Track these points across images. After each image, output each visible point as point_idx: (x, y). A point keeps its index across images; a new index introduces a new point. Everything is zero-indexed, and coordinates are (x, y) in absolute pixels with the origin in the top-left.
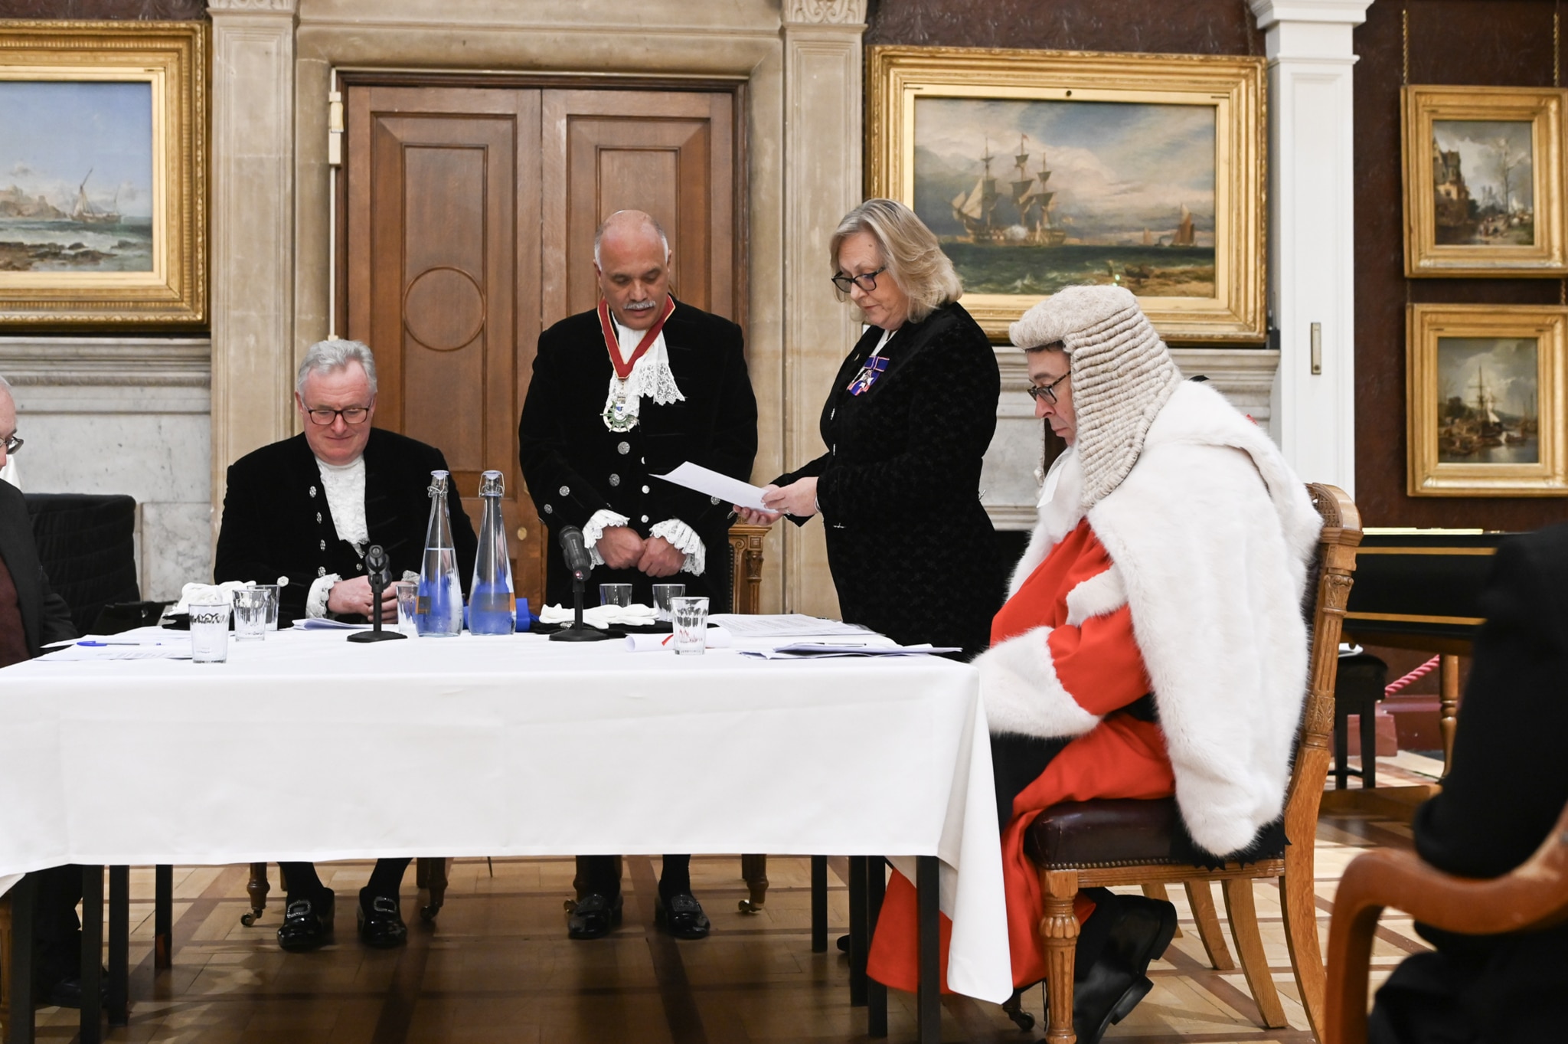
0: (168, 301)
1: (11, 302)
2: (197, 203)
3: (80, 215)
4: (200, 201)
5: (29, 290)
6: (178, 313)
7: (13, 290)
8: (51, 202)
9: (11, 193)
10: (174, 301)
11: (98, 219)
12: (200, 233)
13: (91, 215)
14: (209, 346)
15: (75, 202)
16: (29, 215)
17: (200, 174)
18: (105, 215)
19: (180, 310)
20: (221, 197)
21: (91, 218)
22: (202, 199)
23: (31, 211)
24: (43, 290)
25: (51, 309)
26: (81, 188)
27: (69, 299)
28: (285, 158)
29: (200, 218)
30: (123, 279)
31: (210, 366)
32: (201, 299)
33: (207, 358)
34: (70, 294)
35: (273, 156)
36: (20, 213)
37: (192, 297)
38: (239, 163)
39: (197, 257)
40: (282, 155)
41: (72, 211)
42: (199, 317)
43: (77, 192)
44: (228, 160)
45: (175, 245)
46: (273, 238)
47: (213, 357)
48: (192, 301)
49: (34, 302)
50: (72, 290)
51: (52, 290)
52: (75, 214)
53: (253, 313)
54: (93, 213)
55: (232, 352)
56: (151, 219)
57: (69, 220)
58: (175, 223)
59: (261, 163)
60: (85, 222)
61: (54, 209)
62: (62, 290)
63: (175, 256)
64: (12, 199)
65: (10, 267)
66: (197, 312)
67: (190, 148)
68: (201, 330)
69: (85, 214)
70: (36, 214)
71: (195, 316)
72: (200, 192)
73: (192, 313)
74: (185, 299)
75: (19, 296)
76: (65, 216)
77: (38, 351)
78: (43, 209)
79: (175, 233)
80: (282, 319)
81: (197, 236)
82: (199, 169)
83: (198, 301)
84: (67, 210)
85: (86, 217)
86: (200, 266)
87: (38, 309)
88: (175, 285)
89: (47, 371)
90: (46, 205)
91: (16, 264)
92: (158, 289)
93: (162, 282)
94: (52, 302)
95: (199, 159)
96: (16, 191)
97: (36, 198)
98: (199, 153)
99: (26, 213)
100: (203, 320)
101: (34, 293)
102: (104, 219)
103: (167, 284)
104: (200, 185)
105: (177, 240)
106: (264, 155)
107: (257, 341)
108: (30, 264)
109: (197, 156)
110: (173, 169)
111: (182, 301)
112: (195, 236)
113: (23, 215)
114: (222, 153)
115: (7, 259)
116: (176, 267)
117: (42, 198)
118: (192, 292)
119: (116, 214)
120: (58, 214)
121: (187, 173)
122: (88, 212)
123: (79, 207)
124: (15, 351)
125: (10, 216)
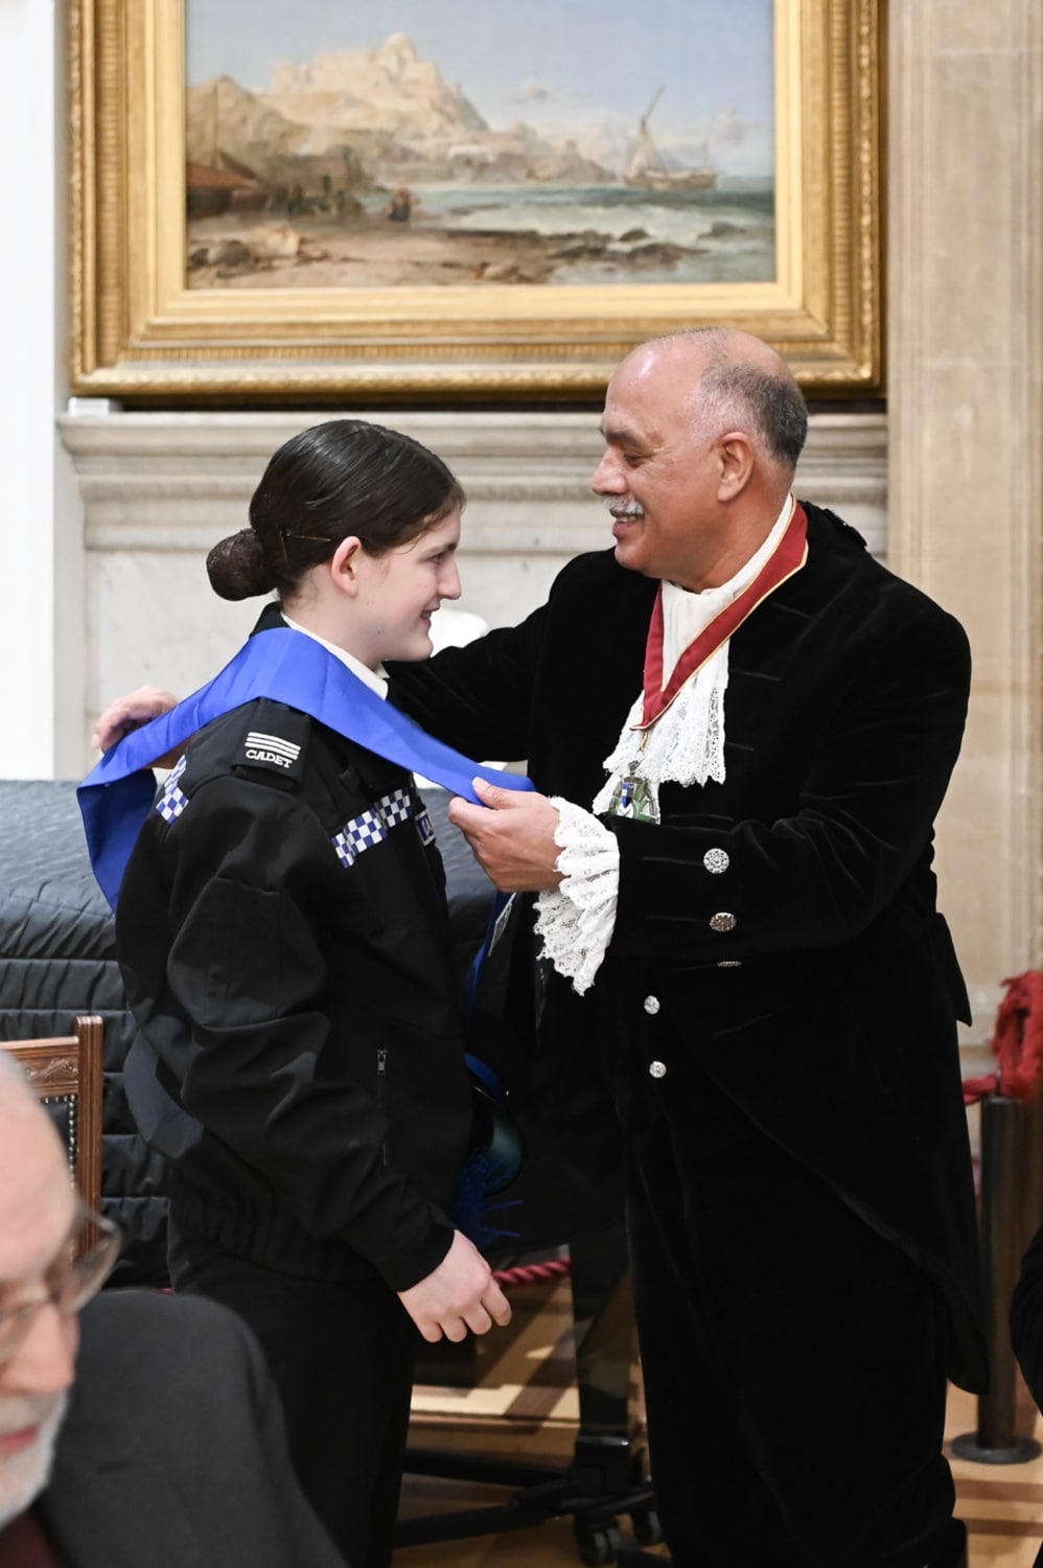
0: (805, 340)
1: (515, 345)
2: (860, 149)
3: (641, 175)
4: (866, 145)
5: (547, 322)
6: (824, 365)
7: (519, 322)
8: (589, 151)
9: (517, 137)
10: (816, 340)
11: (675, 183)
12: (866, 208)
13: (659, 175)
14: (884, 428)
15: (631, 152)
16: (548, 179)
17: (865, 92)
18: (684, 174)
19: (828, 357)
20: (907, 135)
21: (662, 181)
22: (871, 141)
23: (552, 170)
24: (573, 322)
25: (588, 359)
26: (643, 124)
27: (620, 338)
28: (1031, 56)
29: (866, 177)
30: (721, 298)
31: (885, 465)
32: (868, 337)
33: (881, 452)
34: (622, 327)
35: (1006, 51)
36: (531, 175)
37: (850, 332)
38: (941, 66)
39: (860, 255)
40: (1024, 49)
41: (625, 169)
42: (866, 373)
43: (634, 132)
44: (918, 61)
45: (818, 231)
46: (1006, 211)
47: (891, 450)
48: (850, 340)
49: (557, 344)
50: (627, 321)
51: (590, 321)
52: (632, 173)
53: (968, 363)
54: (664, 170)
55: (928, 440)
56: (772, 180)
57: (619, 185)
58: (819, 187)
59: (982, 65)
60: (650, 188)
61: (593, 165)
62: (610, 321)
63: (818, 252)
64: (517, 147)
65: (514, 277)
66: (861, 363)
67: (847, 38)
68: (869, 397)
69: (651, 174)
70: (562, 175)
71: (856, 371)
72: (865, 127)
73: (852, 365)
74: (839, 336)
75: (530, 334)
76: (613, 177)
77: (564, 440)
78: (574, 166)
79: (818, 206)
80: (1025, 375)
81: (861, 213)
82: (865, 82)
83: (862, 341)
84: (617, 166)
85: (652, 179)
86: (867, 273)
87: (563, 358)
88: (818, 307)
89: (580, 475)
90: (578, 158)
91: (526, 271)
92: (786, 317)
93: (794, 303)
94: (590, 344)
95: (865, 62)
96: (523, 134)
97: (560, 145)
98: (865, 50)
99: (542, 174)
100: (871, 379)
101: (556, 327)
102: (686, 182)
103: (804, 306)
104: (865, 114)
105: (821, 221)
106: (988, 50)
107: (977, 418)
108: (549, 270)
109: (859, 57)
110: (814, 81)
111: (831, 340)
112: (855, 213)
113: (537, 179)
114: (909, 48)
115: (509, 261)
116: (820, 275)
117: (572, 144)
118: (851, 322)
119: (706, 172)
120: (601, 175)
121: (840, 90)
122: (656, 170)
123: (639, 160)
124: (522, 439)
125: (514, 180)
